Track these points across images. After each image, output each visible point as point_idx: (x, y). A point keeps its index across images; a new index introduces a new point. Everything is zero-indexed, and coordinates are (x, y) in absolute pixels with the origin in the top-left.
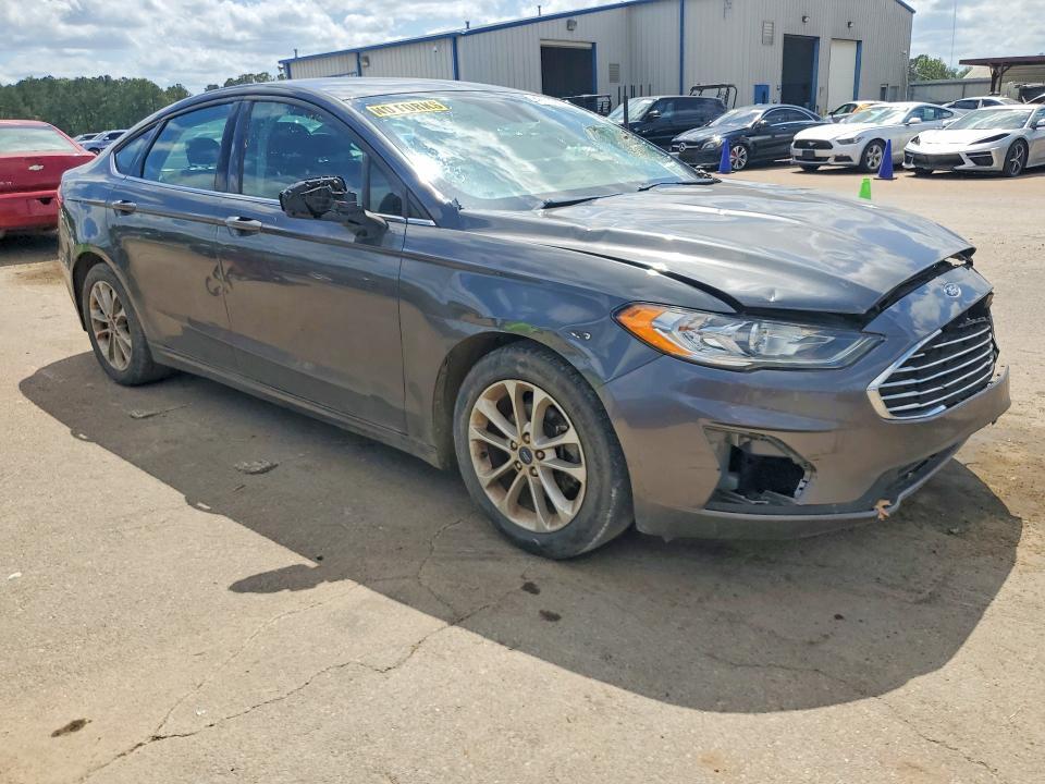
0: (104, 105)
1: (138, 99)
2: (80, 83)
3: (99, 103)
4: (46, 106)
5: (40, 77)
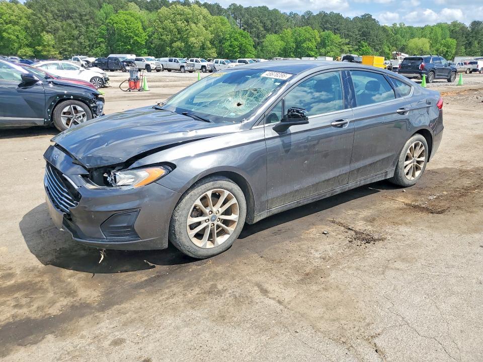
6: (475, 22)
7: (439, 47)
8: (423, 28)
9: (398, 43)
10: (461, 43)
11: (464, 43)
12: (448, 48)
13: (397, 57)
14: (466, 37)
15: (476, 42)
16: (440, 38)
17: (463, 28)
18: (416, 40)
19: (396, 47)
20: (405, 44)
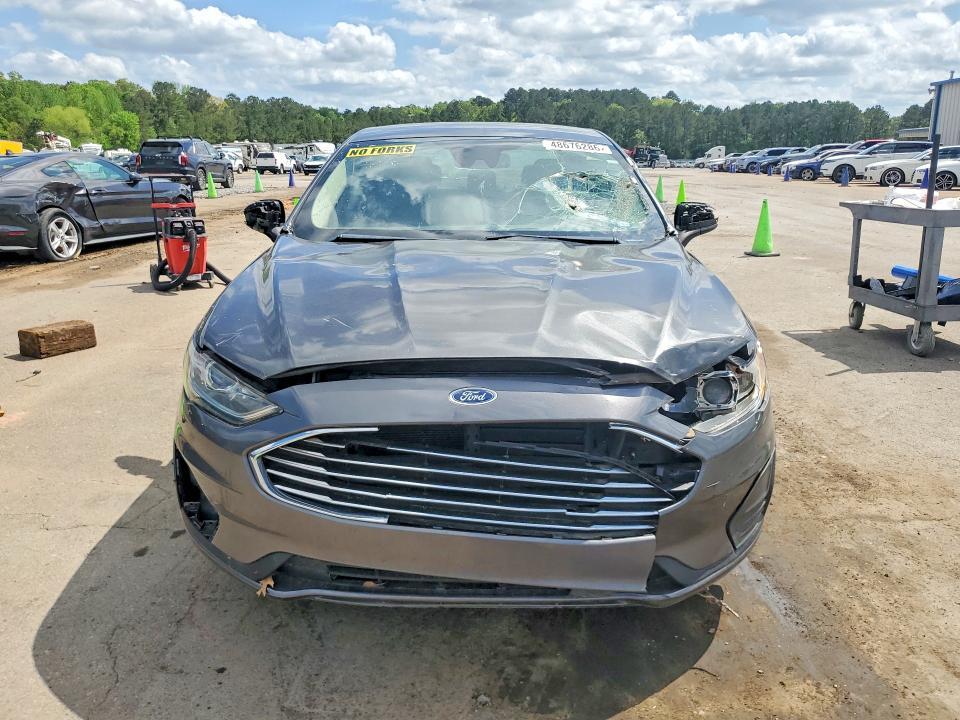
0: (805, 126)
1: (836, 119)
2: (792, 107)
3: (801, 123)
4: (758, 126)
5: (761, 103)
6: (159, 83)
7: (109, 128)
8: (64, 88)
9: (21, 114)
10: (146, 122)
11: (152, 121)
12: (126, 129)
13: (50, 143)
14: (152, 111)
15: (171, 121)
16: (105, 110)
17: (142, 93)
18: (57, 110)
19: (19, 123)
20: (37, 116)
